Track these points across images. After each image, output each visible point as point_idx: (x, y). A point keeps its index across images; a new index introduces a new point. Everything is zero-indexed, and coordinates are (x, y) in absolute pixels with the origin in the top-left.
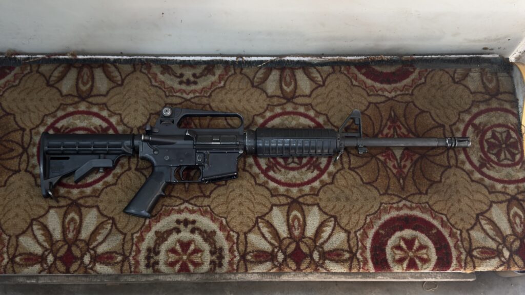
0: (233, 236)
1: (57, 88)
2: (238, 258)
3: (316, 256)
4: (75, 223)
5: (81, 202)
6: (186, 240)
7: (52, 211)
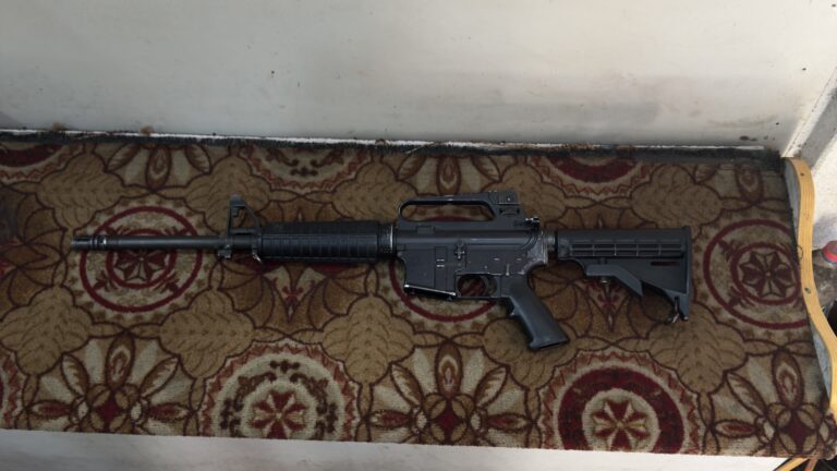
0: (353, 388)
1: (118, 176)
2: (358, 420)
3: (475, 421)
4: (124, 361)
6: (282, 391)
7: (93, 343)
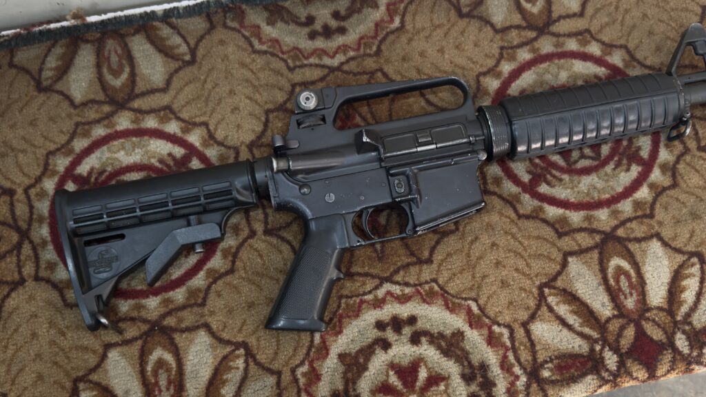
0: (501, 334)
1: (61, 93)
2: (524, 379)
3: (681, 342)
4: (168, 370)
5: (170, 321)
6: (405, 362)
7: (113, 355)
